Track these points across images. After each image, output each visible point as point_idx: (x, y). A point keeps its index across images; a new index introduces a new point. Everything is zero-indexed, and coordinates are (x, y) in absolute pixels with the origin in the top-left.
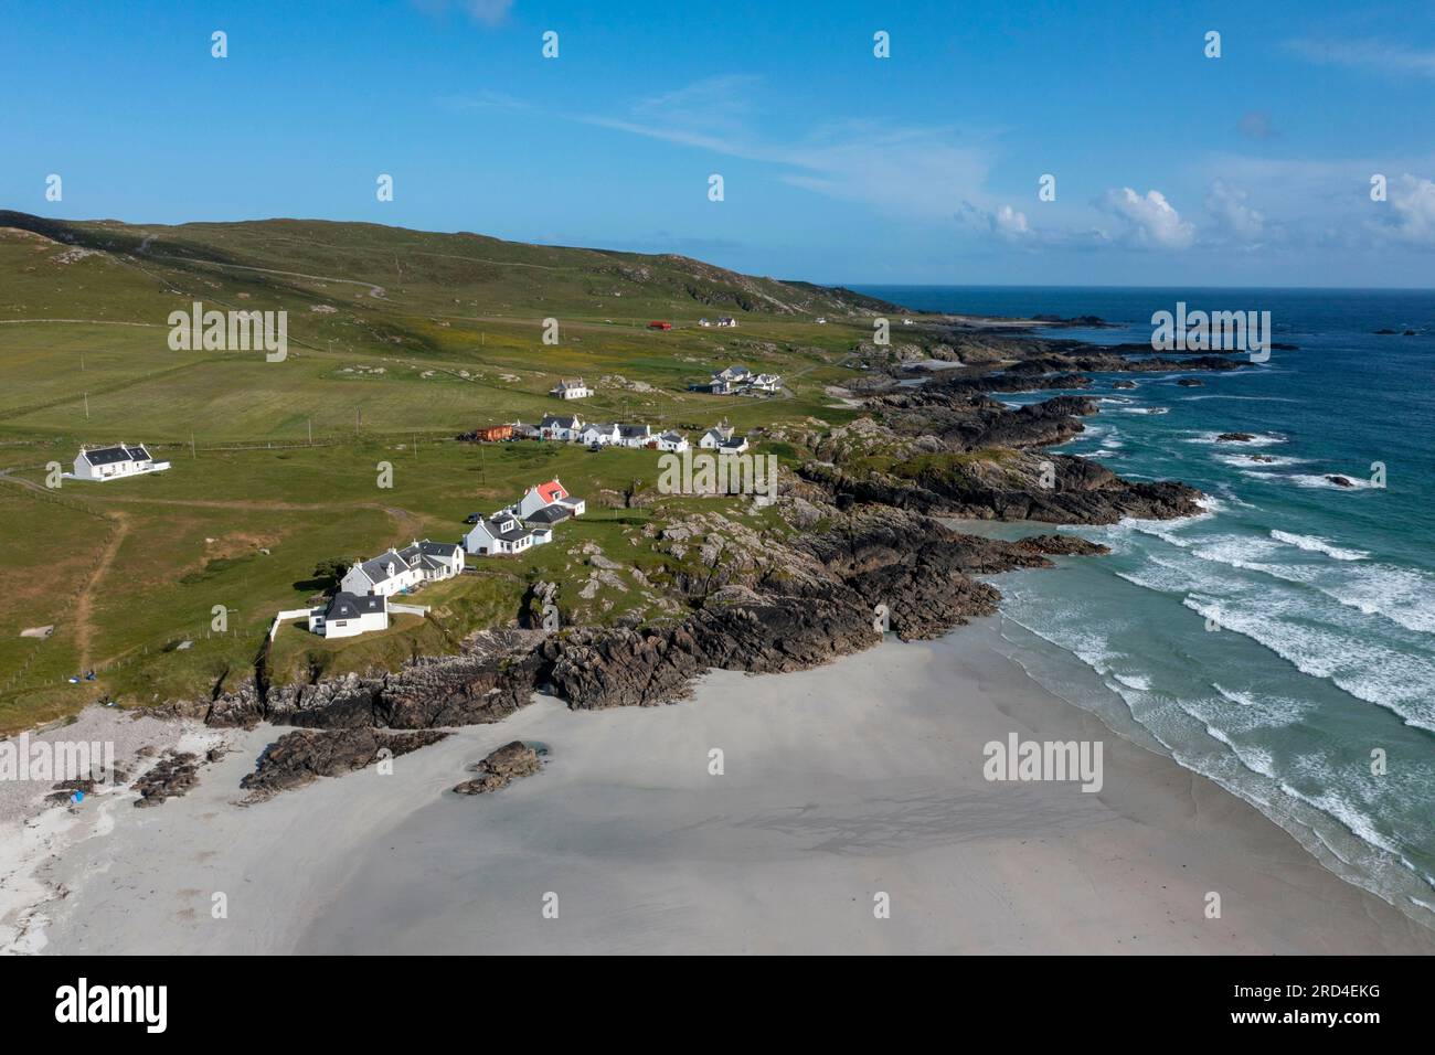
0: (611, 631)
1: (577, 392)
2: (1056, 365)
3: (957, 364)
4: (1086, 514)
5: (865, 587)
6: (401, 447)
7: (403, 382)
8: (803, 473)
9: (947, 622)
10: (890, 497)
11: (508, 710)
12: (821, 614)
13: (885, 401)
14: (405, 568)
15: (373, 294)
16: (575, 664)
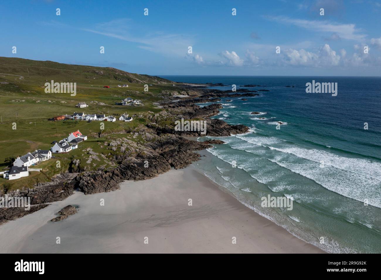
0: (96, 172)
1: (83, 106)
2: (212, 96)
3: (187, 96)
4: (221, 134)
5: (165, 156)
6: (31, 123)
7: (30, 104)
8: (148, 126)
9: (187, 163)
10: (171, 131)
11: (66, 196)
12: (154, 163)
13: (169, 106)
14: (33, 158)
15: (20, 78)
16: (86, 182)
